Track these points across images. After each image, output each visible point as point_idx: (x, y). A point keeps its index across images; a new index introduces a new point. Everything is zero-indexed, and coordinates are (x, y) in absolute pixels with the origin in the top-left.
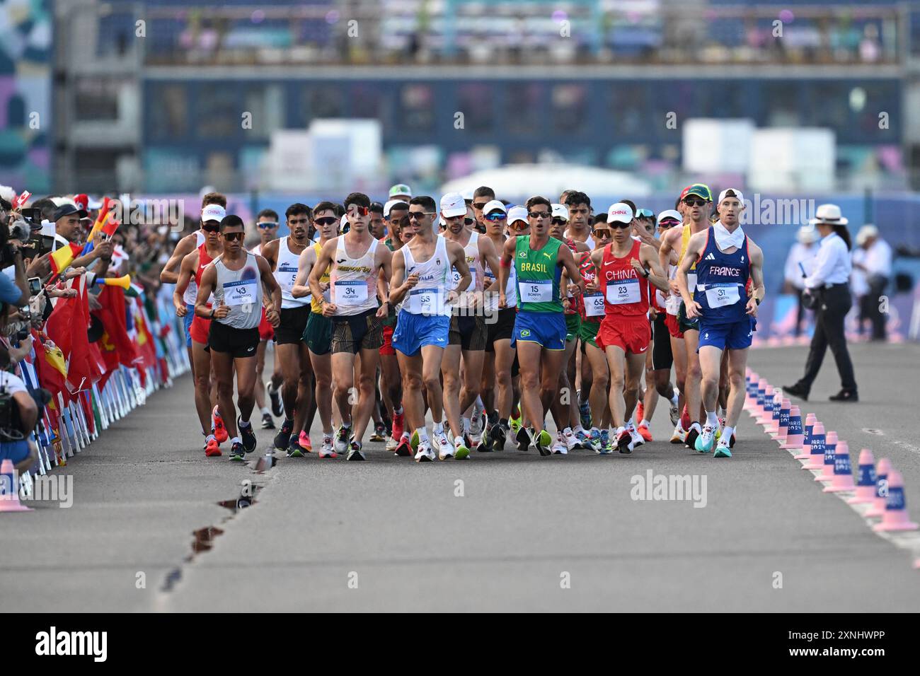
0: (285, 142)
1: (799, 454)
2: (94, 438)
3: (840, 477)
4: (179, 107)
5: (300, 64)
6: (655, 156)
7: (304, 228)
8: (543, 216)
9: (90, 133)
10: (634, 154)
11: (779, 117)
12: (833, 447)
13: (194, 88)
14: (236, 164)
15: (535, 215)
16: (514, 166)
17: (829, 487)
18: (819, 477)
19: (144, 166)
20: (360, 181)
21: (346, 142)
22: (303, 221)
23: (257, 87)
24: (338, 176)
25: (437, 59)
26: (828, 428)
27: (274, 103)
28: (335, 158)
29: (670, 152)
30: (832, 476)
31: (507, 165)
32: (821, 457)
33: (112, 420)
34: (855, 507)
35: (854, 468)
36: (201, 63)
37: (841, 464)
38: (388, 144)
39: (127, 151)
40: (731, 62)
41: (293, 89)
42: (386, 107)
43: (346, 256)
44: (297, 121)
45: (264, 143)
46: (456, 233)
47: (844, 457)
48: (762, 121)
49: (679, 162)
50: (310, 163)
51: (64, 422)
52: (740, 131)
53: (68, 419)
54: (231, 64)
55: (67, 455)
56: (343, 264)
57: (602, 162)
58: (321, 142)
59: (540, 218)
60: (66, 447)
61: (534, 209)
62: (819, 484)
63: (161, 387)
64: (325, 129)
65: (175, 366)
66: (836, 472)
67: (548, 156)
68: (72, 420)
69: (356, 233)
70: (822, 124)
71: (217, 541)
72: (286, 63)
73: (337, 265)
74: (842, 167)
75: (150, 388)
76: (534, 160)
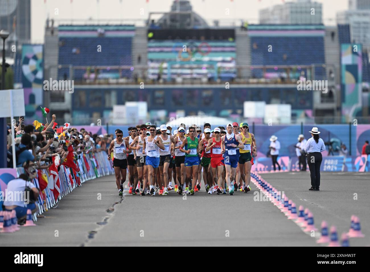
0: (117, 108)
1: (280, 207)
2: (57, 203)
3: (293, 215)
4: (84, 98)
5: (122, 84)
6: (234, 113)
7: (135, 133)
8: (193, 132)
9: (56, 106)
10: (228, 112)
11: (274, 100)
12: (291, 205)
13: (88, 91)
14: (102, 116)
15: (191, 131)
16: (189, 116)
17: (290, 218)
18: (286, 214)
19: (72, 116)
20: (141, 121)
21: (137, 108)
22: (135, 131)
23: (108, 91)
24: (134, 119)
25: (165, 82)
26: (289, 199)
27: (113, 97)
28: (133, 114)
29: (239, 111)
30: (290, 214)
31: (187, 116)
32: (287, 208)
33: (62, 197)
34: (298, 224)
35: (298, 211)
36: (90, 84)
37: (293, 210)
38: (149, 110)
39: (68, 111)
40: (258, 83)
41: (119, 92)
42: (149, 97)
43: (141, 141)
44: (121, 102)
45: (111, 109)
46: (164, 135)
47: (294, 208)
48: (268, 102)
49: (242, 114)
50: (125, 115)
51: (47, 197)
52: (261, 105)
53: (48, 196)
54: (99, 84)
55: (48, 208)
56: (141, 143)
57: (218, 115)
58: (129, 108)
59: (192, 132)
60: (48, 206)
61: (191, 130)
62: (287, 217)
63: (78, 186)
64: (130, 104)
65: (82, 180)
66: (293, 213)
67: (200, 113)
68: (50, 196)
69: (143, 135)
70: (287, 103)
71: (95, 236)
72: (117, 84)
73: (139, 143)
74: (294, 116)
75: (74, 187)
76: (196, 114)
